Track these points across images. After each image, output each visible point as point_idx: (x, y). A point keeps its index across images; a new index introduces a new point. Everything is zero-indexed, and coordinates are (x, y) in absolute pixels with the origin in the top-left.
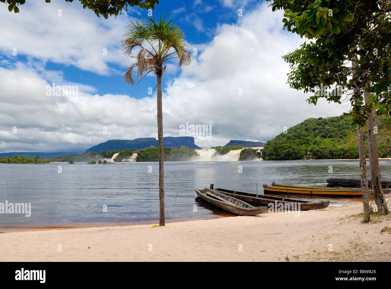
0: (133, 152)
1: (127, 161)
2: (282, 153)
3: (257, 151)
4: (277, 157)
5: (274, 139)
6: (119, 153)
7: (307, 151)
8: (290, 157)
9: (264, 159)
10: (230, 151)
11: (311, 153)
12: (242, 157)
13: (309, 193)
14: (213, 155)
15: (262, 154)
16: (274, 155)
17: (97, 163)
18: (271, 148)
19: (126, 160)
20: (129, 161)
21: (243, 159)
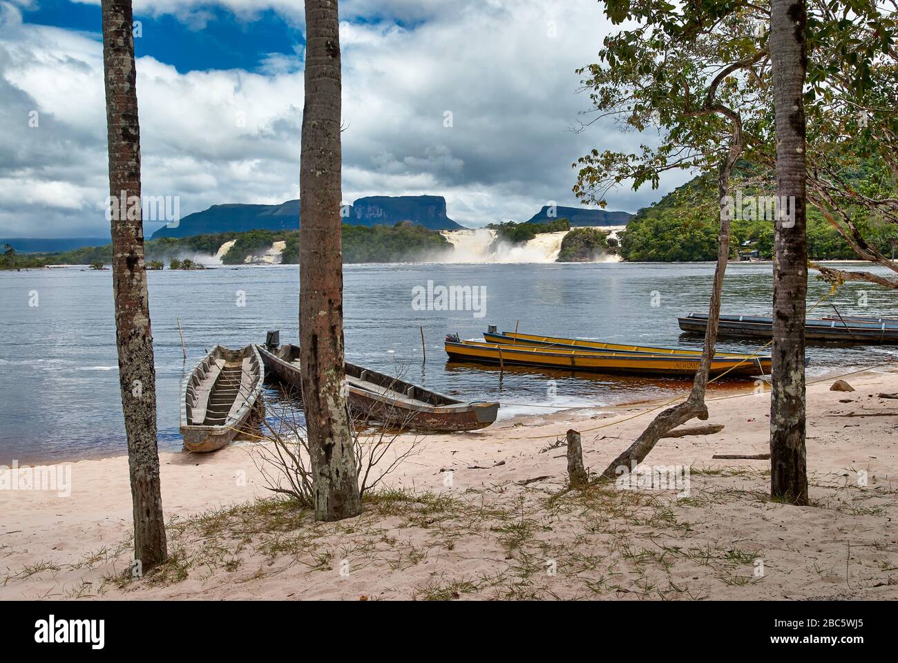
0: (274, 237)
1: (258, 263)
2: (675, 241)
3: (608, 237)
4: (662, 253)
5: (658, 205)
6: (235, 241)
7: (745, 236)
8: (696, 253)
9: (626, 258)
10: (537, 235)
11: (755, 243)
12: (565, 252)
13: (568, 362)
14: (491, 245)
15: (620, 245)
16: (653, 247)
17: (167, 267)
18: (647, 229)
19: (256, 259)
20: (263, 262)
21: (569, 258)
